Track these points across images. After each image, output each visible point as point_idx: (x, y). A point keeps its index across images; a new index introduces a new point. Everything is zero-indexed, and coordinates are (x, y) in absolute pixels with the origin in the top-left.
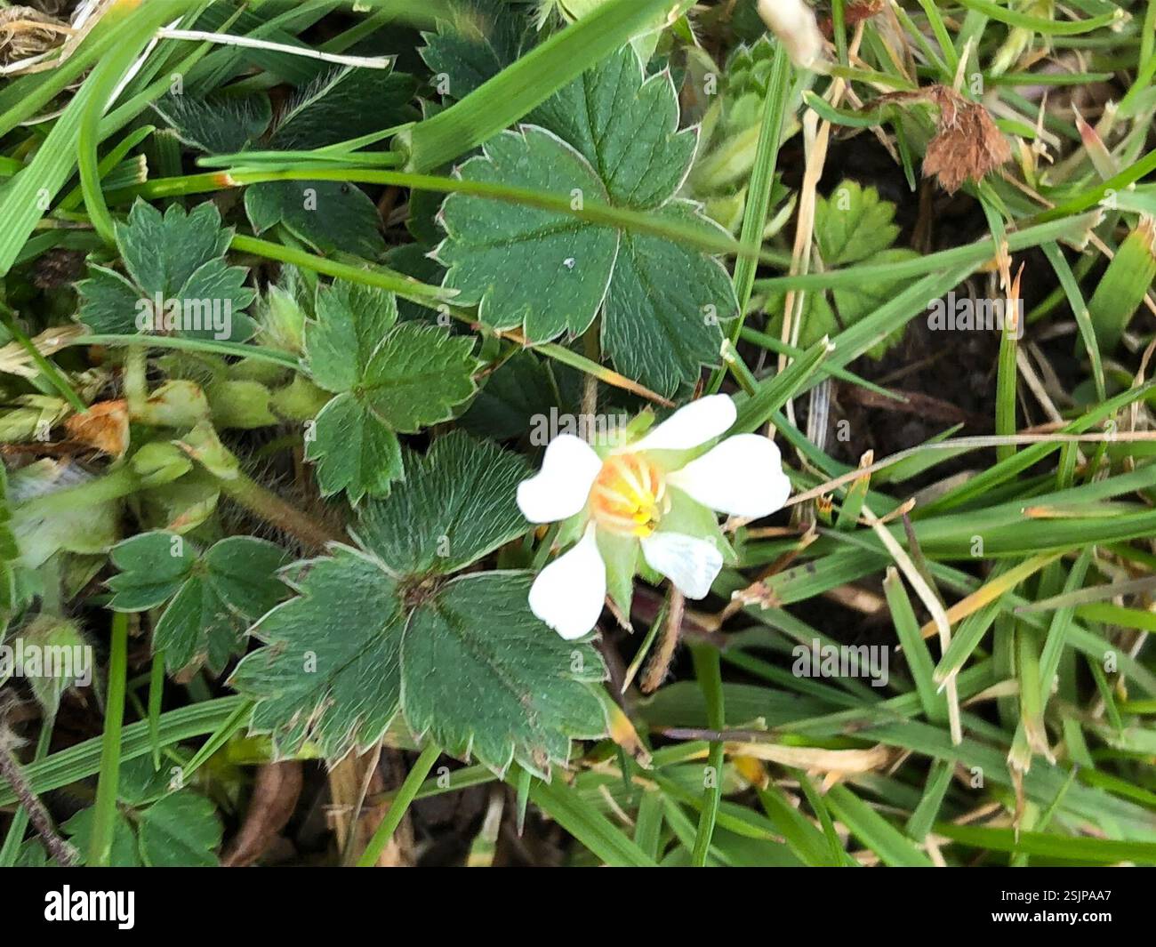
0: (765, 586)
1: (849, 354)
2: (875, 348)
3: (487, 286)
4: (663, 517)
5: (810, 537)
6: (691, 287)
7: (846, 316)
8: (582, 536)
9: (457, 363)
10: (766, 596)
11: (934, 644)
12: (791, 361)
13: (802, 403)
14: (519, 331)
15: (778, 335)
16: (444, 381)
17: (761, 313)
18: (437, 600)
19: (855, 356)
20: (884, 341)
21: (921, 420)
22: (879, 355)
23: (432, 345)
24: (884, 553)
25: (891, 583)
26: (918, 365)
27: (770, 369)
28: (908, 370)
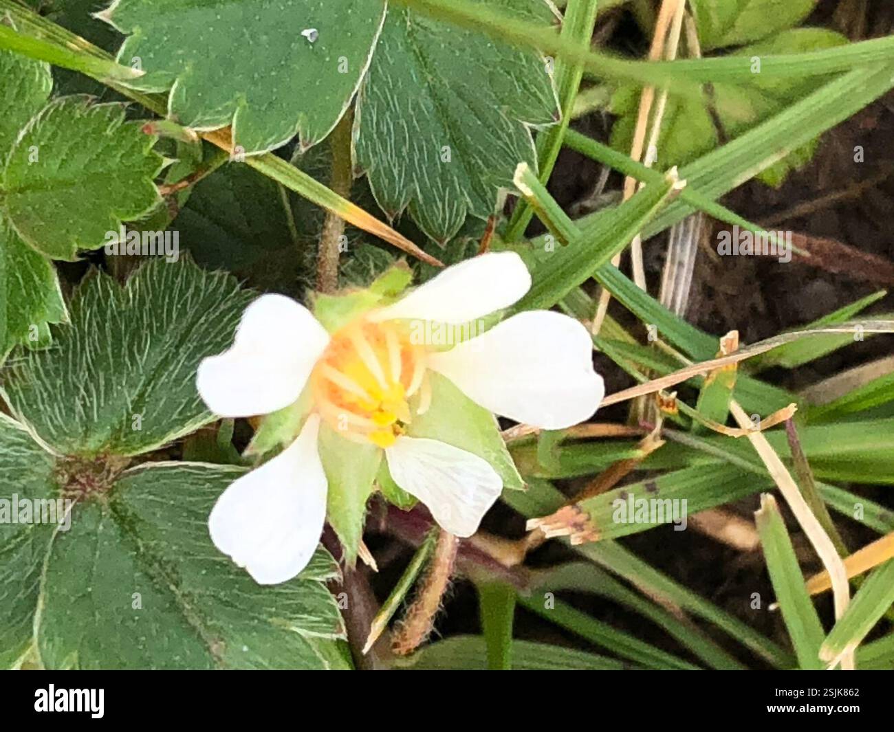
0: (579, 512)
1: (729, 179)
2: (771, 169)
3: (183, 66)
4: (417, 419)
5: (652, 443)
6: (492, 78)
7: (729, 125)
8: (295, 438)
9: (136, 158)
10: (578, 526)
11: (824, 605)
12: (642, 185)
13: (656, 246)
14: (225, 135)
15: (626, 147)
16: (117, 183)
17: (603, 112)
18: (110, 492)
19: (738, 181)
20: (784, 160)
21: (832, 278)
22: (777, 180)
23: (99, 131)
24: (758, 470)
25: (767, 513)
26: (835, 196)
27: (612, 194)
28: (819, 202)
